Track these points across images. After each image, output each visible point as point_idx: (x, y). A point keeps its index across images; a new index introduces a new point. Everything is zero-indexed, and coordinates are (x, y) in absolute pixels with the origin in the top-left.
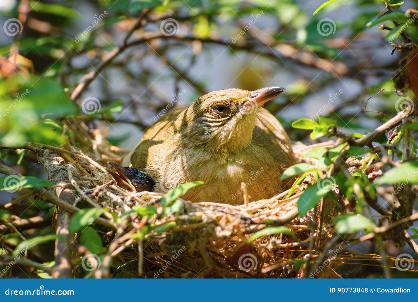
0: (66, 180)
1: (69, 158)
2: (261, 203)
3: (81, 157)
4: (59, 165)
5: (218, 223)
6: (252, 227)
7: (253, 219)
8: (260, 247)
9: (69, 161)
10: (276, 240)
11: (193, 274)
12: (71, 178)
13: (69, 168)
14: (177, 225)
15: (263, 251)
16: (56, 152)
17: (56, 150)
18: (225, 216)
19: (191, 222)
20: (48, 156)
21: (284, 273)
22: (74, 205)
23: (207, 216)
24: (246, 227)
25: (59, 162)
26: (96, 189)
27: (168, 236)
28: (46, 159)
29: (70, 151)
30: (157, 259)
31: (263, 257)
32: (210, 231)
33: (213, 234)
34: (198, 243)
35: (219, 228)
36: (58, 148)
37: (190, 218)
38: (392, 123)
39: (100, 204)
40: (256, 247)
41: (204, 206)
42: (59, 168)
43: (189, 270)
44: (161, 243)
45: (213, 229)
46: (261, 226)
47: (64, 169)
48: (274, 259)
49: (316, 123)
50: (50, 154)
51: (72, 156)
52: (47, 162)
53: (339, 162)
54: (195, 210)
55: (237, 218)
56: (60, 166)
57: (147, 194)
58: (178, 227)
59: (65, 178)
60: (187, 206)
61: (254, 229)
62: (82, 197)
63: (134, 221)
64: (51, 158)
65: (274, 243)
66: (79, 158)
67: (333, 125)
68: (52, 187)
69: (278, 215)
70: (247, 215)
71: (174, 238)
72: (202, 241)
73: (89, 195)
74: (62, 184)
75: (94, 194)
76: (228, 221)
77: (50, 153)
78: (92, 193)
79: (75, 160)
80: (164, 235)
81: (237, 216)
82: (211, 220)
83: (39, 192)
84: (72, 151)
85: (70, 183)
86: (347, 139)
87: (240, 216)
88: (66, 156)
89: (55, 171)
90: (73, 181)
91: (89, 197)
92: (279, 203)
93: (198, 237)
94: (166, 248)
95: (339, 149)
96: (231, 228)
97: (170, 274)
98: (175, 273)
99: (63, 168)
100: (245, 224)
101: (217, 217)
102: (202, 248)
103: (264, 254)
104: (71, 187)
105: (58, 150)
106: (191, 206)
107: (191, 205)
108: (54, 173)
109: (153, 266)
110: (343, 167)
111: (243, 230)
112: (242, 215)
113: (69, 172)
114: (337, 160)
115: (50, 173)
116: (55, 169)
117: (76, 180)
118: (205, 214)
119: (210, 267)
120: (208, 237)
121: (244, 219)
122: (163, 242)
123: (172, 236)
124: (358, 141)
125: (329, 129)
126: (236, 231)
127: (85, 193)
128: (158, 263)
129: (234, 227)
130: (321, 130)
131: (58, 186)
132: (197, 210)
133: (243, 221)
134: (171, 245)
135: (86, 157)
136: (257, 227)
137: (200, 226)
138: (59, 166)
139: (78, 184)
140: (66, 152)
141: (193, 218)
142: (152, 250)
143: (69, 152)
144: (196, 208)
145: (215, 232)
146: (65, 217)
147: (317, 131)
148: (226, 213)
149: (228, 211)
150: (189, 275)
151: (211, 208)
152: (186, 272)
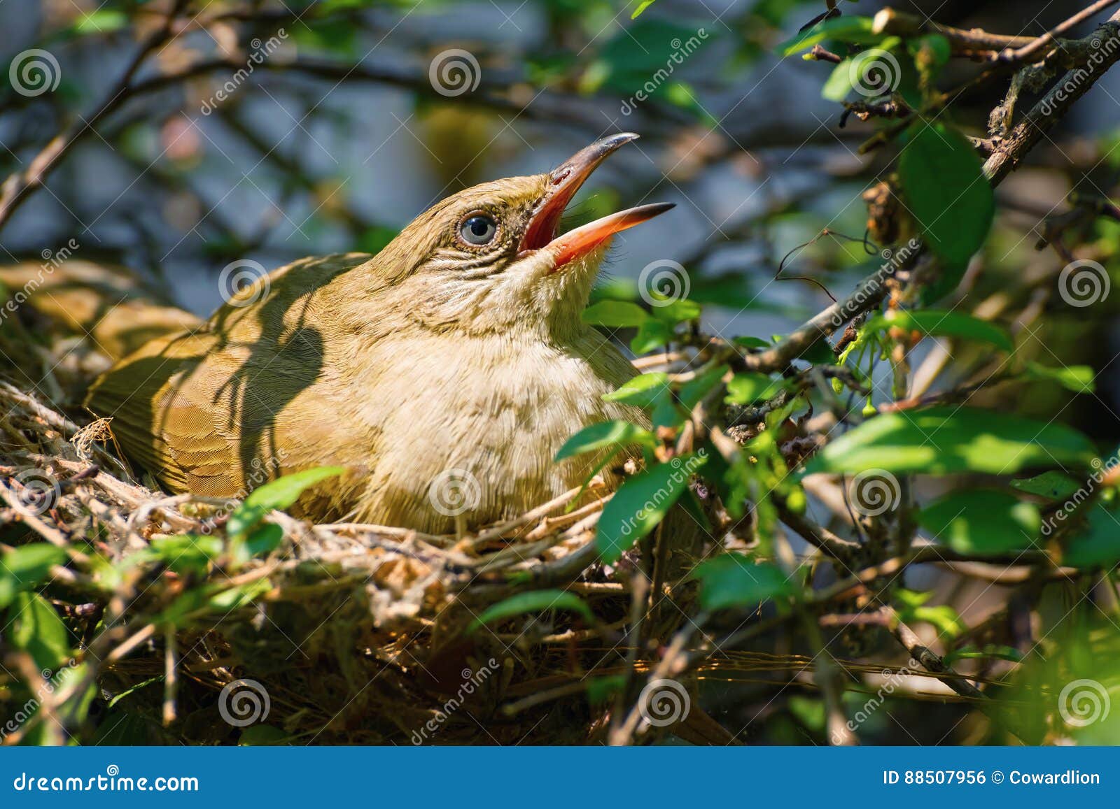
3: (9, 399)
5: (386, 580)
7: (482, 570)
11: (316, 715)
18: (402, 562)
19: (306, 577)
23: (356, 562)
30: (217, 674)
34: (328, 632)
35: (385, 595)
37: (307, 566)
41: (346, 534)
43: (304, 705)
54: (321, 545)
55: (435, 566)
58: (276, 592)
65: (532, 633)
66: (5, 402)
69: (545, 557)
70: (462, 559)
72: (341, 628)
76: (411, 576)
81: (434, 562)
82: (367, 572)
86: (726, 354)
87: (441, 563)
92: (549, 525)
93: (330, 618)
96: (421, 593)
101: (381, 565)
102: (341, 646)
106: (311, 536)
112: (448, 560)
118: (349, 556)
119: (362, 696)
121: (453, 568)
126: (432, 601)
129: (429, 591)
132: (329, 545)
133: (452, 577)
141: (319, 568)
142: (204, 651)
144: (324, 540)
147: (648, 334)
148: (406, 555)
149: (411, 551)
150: (305, 719)
151: (366, 540)
152: (295, 711)
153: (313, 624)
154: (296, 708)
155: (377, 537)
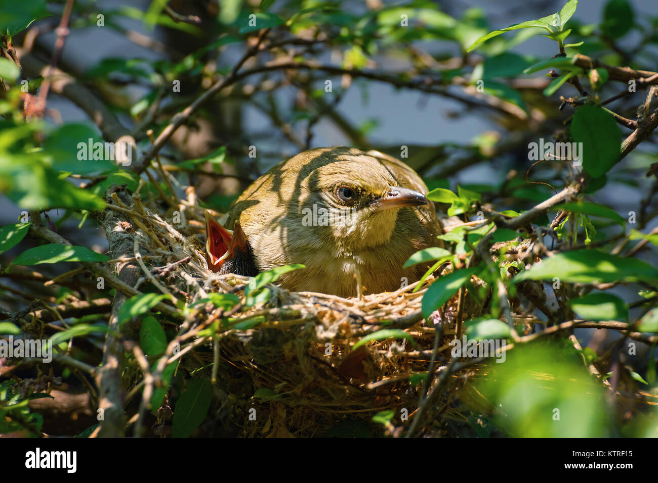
0: (131, 253)
1: (140, 224)
2: (381, 296)
3: (156, 223)
4: (124, 233)
5: (321, 320)
6: (366, 328)
7: (367, 318)
8: (376, 354)
9: (140, 228)
10: (397, 347)
11: (290, 385)
12: (136, 251)
13: (137, 237)
14: (266, 321)
15: (381, 360)
16: (124, 214)
17: (123, 213)
18: (329, 312)
19: (284, 317)
20: (110, 220)
21: (411, 390)
22: (136, 287)
23: (308, 311)
24: (359, 328)
25: (124, 228)
26: (165, 268)
27: (254, 335)
28: (109, 223)
29: (142, 214)
30: (244, 363)
31: (381, 368)
32: (309, 330)
33: (313, 334)
34: (294, 345)
35: (321, 328)
36: (126, 209)
37: (284, 312)
38: (556, 199)
39: (169, 288)
40: (372, 353)
41: (306, 297)
42: (124, 237)
43: (285, 380)
44: (246, 344)
45: (313, 328)
46: (376, 328)
47: (130, 239)
48: (398, 371)
49: (455, 195)
50: (114, 218)
51: (145, 222)
52: (110, 228)
53: (481, 249)
54: (293, 301)
55: (345, 315)
56: (126, 234)
57: (233, 278)
58: (267, 323)
59: (130, 250)
60: (282, 295)
61: (367, 330)
62: (147, 277)
63: (210, 313)
64: (114, 222)
65: (395, 350)
66: (154, 225)
67: (475, 200)
68: (108, 262)
69: (403, 313)
70: (358, 312)
71: (263, 337)
72: (299, 343)
73: (157, 275)
74: (124, 258)
75: (163, 274)
76: (333, 319)
77: (114, 216)
78: (161, 272)
79: (147, 227)
80: (250, 332)
81: (344, 312)
82: (312, 316)
83: (90, 268)
84: (145, 215)
85: (134, 258)
86: (493, 218)
87: (348, 313)
88: (136, 221)
89: (118, 241)
90: (138, 255)
91: (156, 278)
92: (406, 297)
93: (294, 338)
94: (252, 350)
95: (484, 231)
96: (337, 328)
97: (262, 385)
98: (267, 382)
99: (128, 237)
100: (355, 323)
101: (319, 313)
102: (299, 352)
103: (382, 364)
104: (134, 262)
105: (126, 213)
106: (288, 297)
107: (288, 294)
108: (117, 243)
109: (240, 372)
110: (485, 256)
111: (354, 331)
112: (351, 312)
113: (135, 243)
114: (479, 246)
115: (111, 243)
116: (117, 238)
117: (142, 254)
118: (305, 307)
119: (311, 378)
120: (307, 339)
121: (354, 317)
122: (249, 342)
123: (261, 335)
124: (509, 222)
125: (472, 204)
126: (344, 332)
127: (151, 272)
128: (246, 369)
129: (341, 327)
130: (460, 205)
131: (119, 261)
132: (296, 301)
133: (352, 320)
134: (258, 346)
135: (164, 223)
136: (372, 328)
137: (298, 324)
138: (123, 235)
139: (143, 260)
140: (136, 216)
141: (288, 312)
142: (239, 351)
143: (142, 216)
144: (295, 299)
145: (315, 333)
146: (121, 302)
147: (456, 207)
148: (331, 308)
149: (333, 306)
150: (285, 386)
151: (312, 300)
152: (281, 383)
153: (286, 340)
154: (281, 381)
155: (316, 299)
